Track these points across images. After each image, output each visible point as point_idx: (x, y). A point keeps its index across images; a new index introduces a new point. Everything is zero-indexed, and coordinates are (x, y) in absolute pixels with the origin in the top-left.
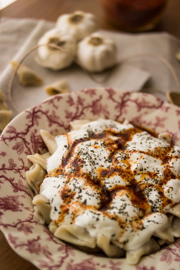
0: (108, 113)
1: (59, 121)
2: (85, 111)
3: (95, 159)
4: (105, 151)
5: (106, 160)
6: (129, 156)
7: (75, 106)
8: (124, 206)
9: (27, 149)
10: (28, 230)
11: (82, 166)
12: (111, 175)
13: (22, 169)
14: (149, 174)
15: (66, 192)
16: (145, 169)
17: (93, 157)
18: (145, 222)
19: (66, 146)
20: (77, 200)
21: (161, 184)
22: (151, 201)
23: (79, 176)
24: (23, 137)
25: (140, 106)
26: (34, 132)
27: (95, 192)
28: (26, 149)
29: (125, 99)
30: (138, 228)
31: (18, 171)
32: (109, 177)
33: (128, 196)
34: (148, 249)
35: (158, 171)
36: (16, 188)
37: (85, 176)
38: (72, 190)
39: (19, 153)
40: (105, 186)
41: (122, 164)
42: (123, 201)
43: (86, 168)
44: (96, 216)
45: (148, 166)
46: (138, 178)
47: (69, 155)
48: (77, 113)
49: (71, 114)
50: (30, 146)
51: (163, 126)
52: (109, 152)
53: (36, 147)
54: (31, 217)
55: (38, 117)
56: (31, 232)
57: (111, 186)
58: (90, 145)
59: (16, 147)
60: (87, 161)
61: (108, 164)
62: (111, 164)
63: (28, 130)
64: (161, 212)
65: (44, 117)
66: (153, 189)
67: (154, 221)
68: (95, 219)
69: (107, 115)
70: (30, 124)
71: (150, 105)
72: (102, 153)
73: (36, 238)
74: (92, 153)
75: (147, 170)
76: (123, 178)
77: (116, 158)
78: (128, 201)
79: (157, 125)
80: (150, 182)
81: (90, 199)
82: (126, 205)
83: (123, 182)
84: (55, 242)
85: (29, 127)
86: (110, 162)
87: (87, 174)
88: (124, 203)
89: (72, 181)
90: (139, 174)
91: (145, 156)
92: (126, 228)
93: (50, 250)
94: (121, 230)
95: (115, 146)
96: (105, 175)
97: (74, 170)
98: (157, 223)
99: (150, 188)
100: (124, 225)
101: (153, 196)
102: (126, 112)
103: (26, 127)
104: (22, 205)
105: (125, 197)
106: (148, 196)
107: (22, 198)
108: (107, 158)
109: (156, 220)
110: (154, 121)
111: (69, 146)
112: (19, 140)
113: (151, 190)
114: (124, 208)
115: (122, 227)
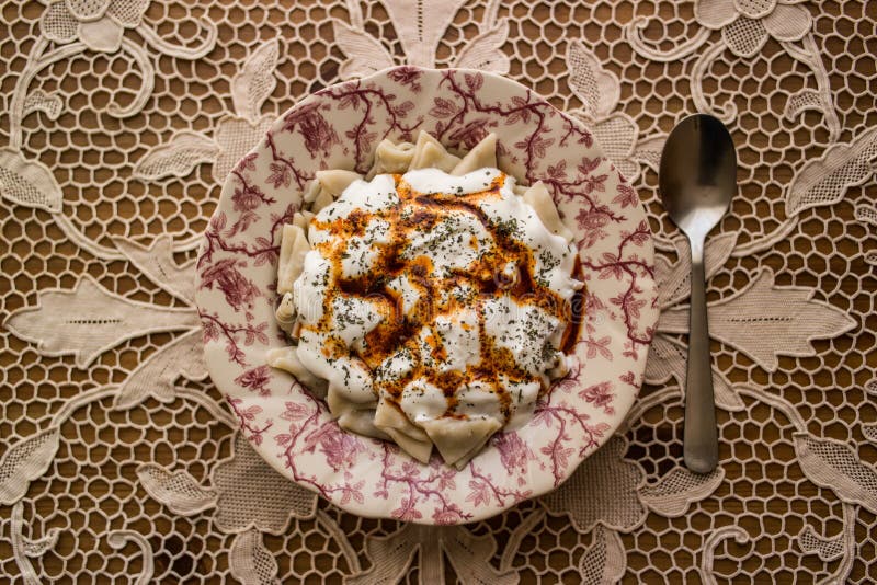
0: (590, 244)
1: (536, 159)
2: (577, 198)
3: (443, 248)
4: (470, 260)
5: (447, 268)
6: (467, 306)
7: (583, 177)
8: (357, 321)
9: (448, 124)
10: (279, 181)
11: (419, 230)
12: (418, 283)
13: (403, 130)
14: (439, 349)
15: (361, 220)
16: (444, 340)
17: (445, 244)
18: (343, 361)
19: (460, 190)
20: (349, 242)
21: (427, 374)
22: (389, 364)
23: (397, 230)
24: (469, 108)
25: (625, 301)
26: (489, 122)
27: (371, 265)
28: (446, 121)
29: (632, 267)
30: (327, 353)
31: (395, 125)
32: (413, 281)
33: (381, 322)
34: (304, 379)
35: (449, 363)
36: (357, 134)
37: (400, 239)
38: (367, 229)
39: (433, 113)
40: (394, 278)
41: (444, 297)
42: (369, 317)
43: (416, 238)
44: (321, 280)
45: (453, 341)
46: (425, 333)
47: (443, 203)
48: (569, 184)
49: (562, 174)
50: (457, 126)
51: (591, 355)
52: (468, 268)
53: (461, 136)
54: (309, 176)
55: (526, 118)
56: (276, 187)
57: (395, 288)
58: (473, 233)
59: (441, 104)
60: (433, 235)
61: (440, 273)
62: (441, 278)
63: (488, 110)
64: (375, 385)
65: (531, 129)
66: (412, 362)
67: (348, 375)
68: (315, 280)
69: (586, 244)
70: (504, 109)
71: (633, 319)
72: (464, 256)
73: (267, 197)
74: (456, 239)
75: (444, 343)
76: (417, 306)
77: (456, 285)
78: (369, 326)
79: (591, 343)
80: (425, 355)
81: (354, 262)
82: (361, 323)
83: (408, 307)
84: (274, 228)
85: (497, 110)
86: (445, 276)
87: (405, 242)
88: (365, 319)
89: (384, 224)
90: (432, 331)
91: (475, 332)
92: (321, 333)
93: (252, 225)
94: (316, 326)
95: (486, 275)
96: (417, 274)
97: (408, 219)
98: (346, 383)
99: (413, 357)
100: (323, 328)
101: (400, 365)
102: (603, 277)
103: (493, 104)
104: (326, 154)
105: (377, 318)
106: (398, 356)
107: (342, 150)
108: (452, 267)
109: (353, 380)
110: (597, 337)
111: (464, 196)
112: (460, 103)
113: (410, 358)
114: (352, 322)
115: (320, 325)
